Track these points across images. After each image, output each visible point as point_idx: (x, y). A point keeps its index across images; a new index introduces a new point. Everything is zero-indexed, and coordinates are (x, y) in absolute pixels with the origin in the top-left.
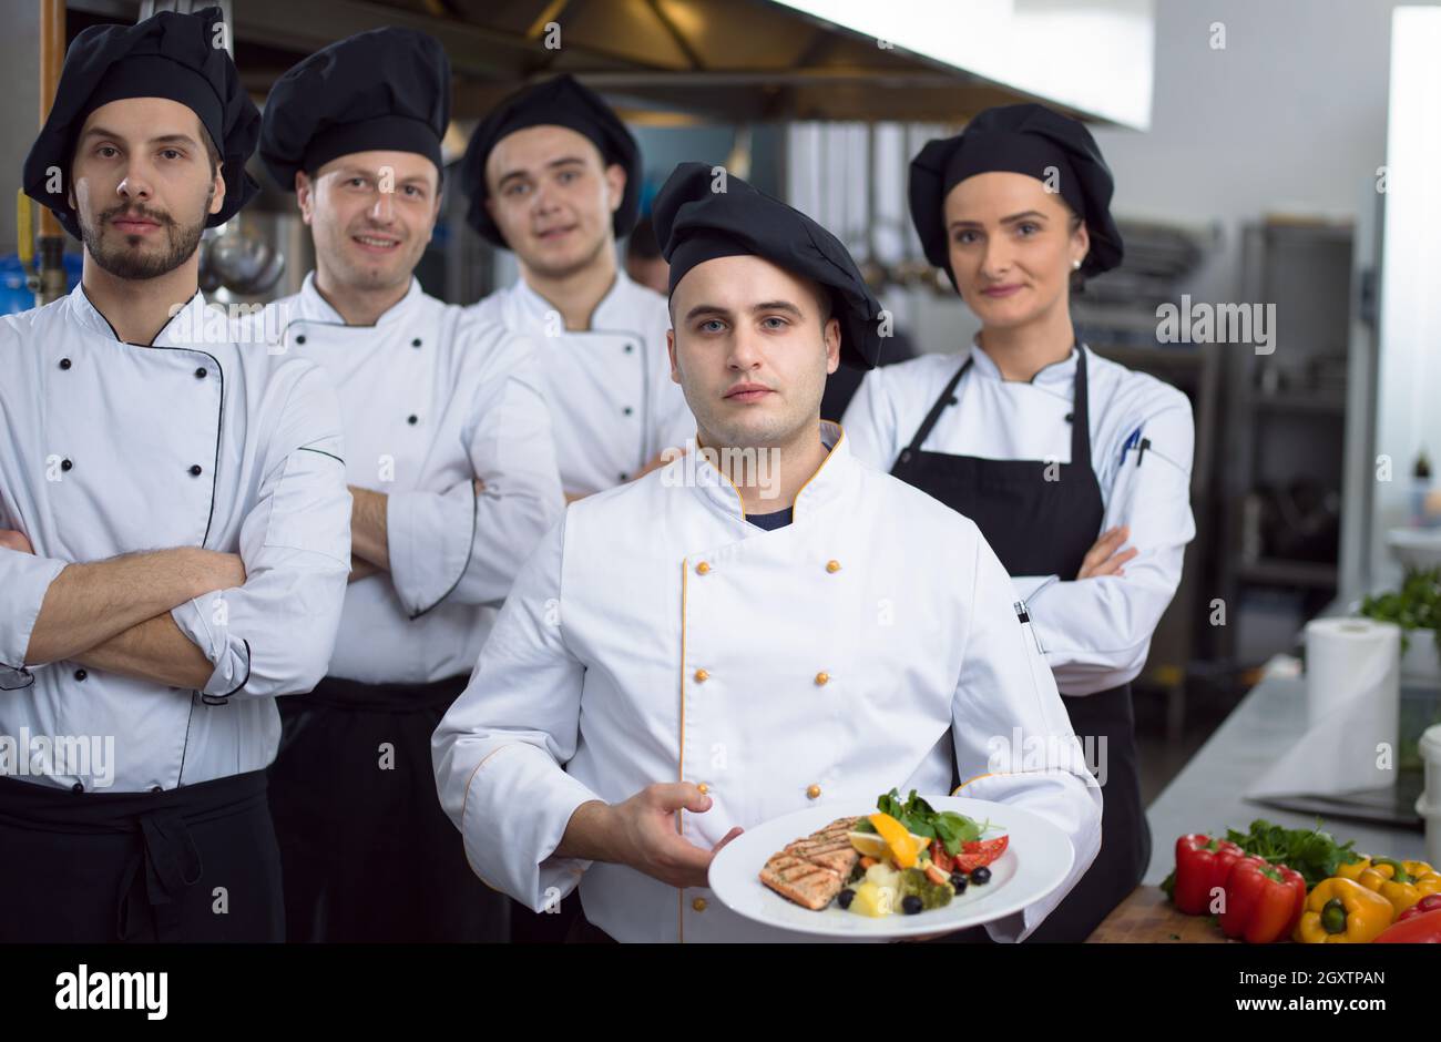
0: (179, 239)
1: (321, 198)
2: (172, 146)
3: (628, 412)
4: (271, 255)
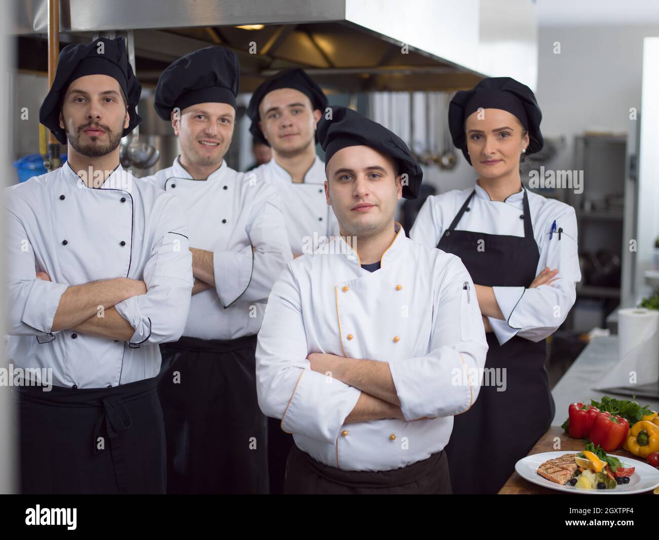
1: (183, 124)
3: (321, 219)
4: (154, 150)
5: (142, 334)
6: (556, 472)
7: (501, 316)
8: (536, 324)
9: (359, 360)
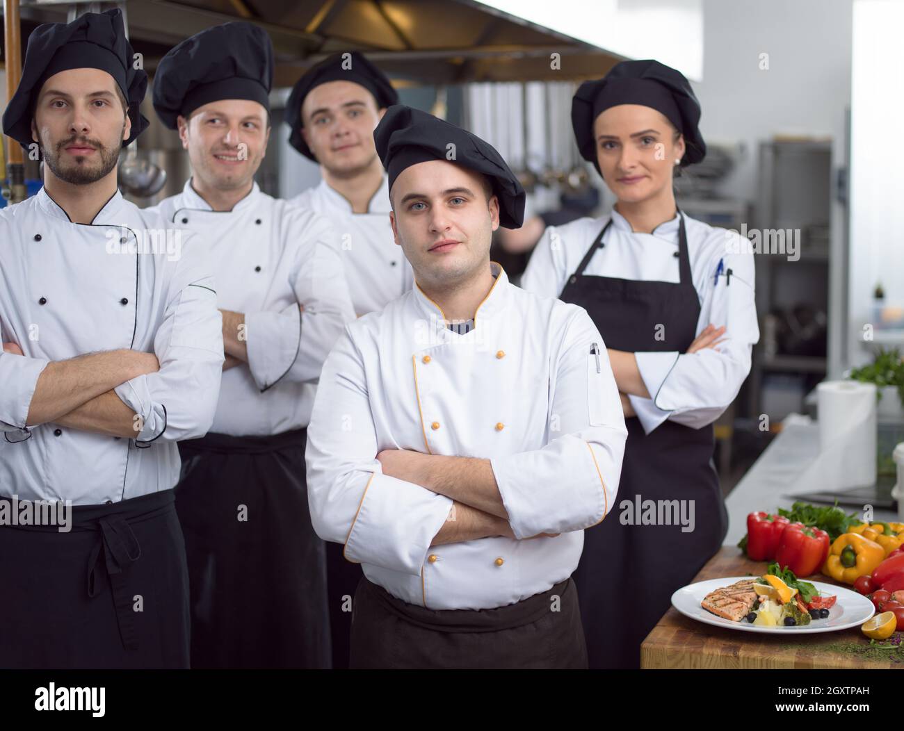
0: (107, 158)
1: (193, 132)
2: (99, 98)
3: (393, 264)
4: (158, 171)
5: (153, 428)
6: (728, 604)
7: (645, 394)
8: (695, 404)
9: (448, 457)
